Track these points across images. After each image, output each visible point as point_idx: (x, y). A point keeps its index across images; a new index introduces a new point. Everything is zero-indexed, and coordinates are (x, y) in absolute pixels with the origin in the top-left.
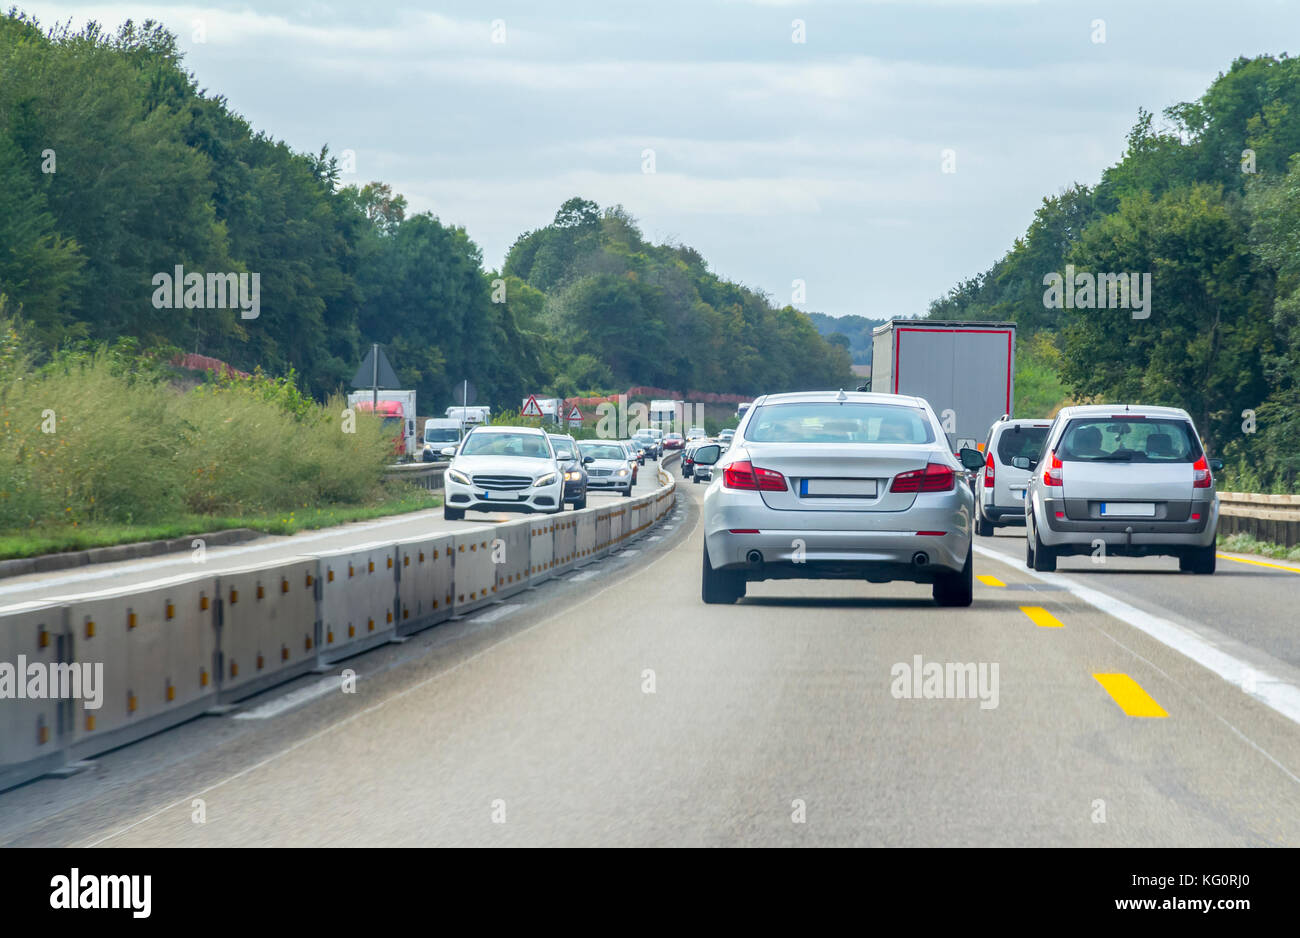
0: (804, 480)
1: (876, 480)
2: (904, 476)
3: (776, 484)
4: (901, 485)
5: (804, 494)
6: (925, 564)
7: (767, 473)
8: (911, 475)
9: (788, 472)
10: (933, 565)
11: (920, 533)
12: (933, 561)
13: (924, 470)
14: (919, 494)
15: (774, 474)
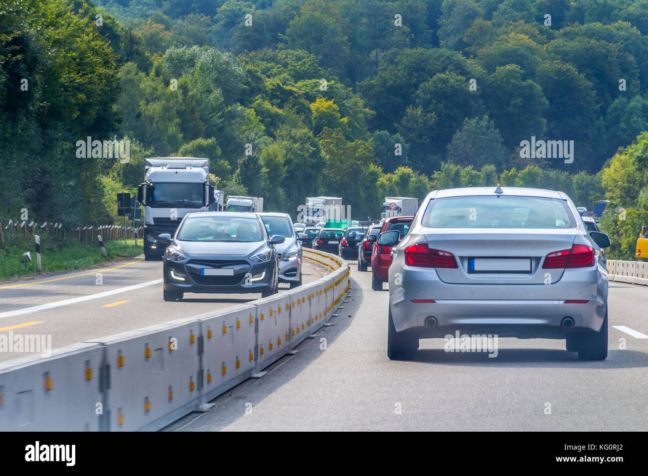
0: (471, 260)
1: (530, 258)
2: (554, 255)
3: (449, 262)
4: (551, 262)
5: (471, 270)
6: (572, 327)
7: (441, 254)
8: (559, 254)
9: (458, 253)
10: (578, 328)
11: (567, 302)
12: (577, 324)
13: (570, 250)
14: (566, 269)
15: (447, 254)
